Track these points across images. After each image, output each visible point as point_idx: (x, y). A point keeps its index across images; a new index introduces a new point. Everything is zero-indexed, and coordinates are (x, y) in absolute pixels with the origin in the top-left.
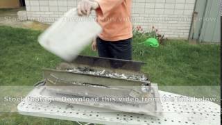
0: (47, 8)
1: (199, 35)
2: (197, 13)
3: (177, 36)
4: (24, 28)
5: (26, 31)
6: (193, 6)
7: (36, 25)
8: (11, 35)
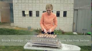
0: (21, 22)
1: (76, 30)
2: (74, 23)
3: (68, 31)
4: (13, 29)
5: (14, 30)
6: (73, 21)
7: (17, 28)
8: (9, 31)
